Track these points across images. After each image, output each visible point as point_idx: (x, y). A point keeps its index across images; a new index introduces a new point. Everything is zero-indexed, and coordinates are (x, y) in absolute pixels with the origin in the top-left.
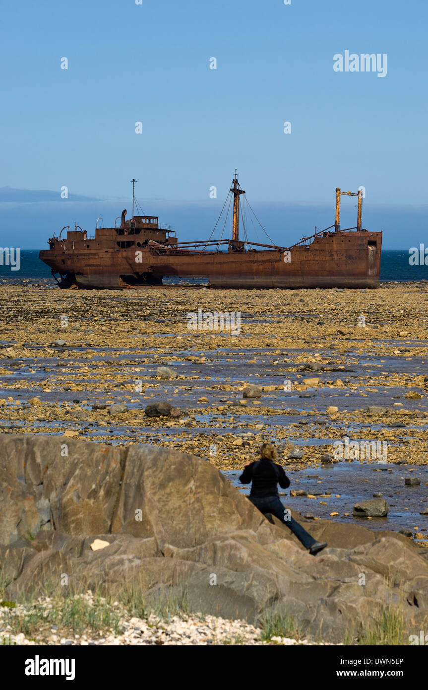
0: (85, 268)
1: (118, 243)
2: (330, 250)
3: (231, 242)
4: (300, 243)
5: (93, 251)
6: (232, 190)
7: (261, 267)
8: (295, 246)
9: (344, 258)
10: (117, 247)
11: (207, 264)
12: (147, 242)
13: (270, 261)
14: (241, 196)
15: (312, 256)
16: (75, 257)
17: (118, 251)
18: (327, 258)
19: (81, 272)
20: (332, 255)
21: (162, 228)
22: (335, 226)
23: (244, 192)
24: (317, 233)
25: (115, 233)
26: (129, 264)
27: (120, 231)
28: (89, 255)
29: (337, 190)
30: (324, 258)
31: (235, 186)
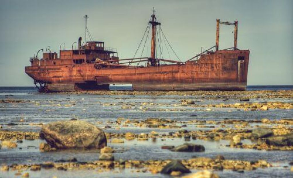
0: (53, 79)
1: (74, 61)
2: (211, 64)
3: (150, 60)
4: (192, 59)
5: (58, 67)
6: (150, 22)
7: (166, 77)
8: (188, 61)
9: (221, 69)
10: (73, 63)
11: (131, 75)
12: (94, 60)
13: (172, 72)
14: (158, 26)
15: (199, 68)
16: (46, 71)
17: (74, 66)
18: (209, 69)
19: (50, 81)
20: (212, 67)
21: (107, 50)
22: (216, 46)
23: (160, 24)
24: (203, 51)
25: (72, 53)
26: (81, 75)
27: (76, 52)
28: (55, 70)
29: (218, 21)
30: (207, 69)
31: (153, 20)
